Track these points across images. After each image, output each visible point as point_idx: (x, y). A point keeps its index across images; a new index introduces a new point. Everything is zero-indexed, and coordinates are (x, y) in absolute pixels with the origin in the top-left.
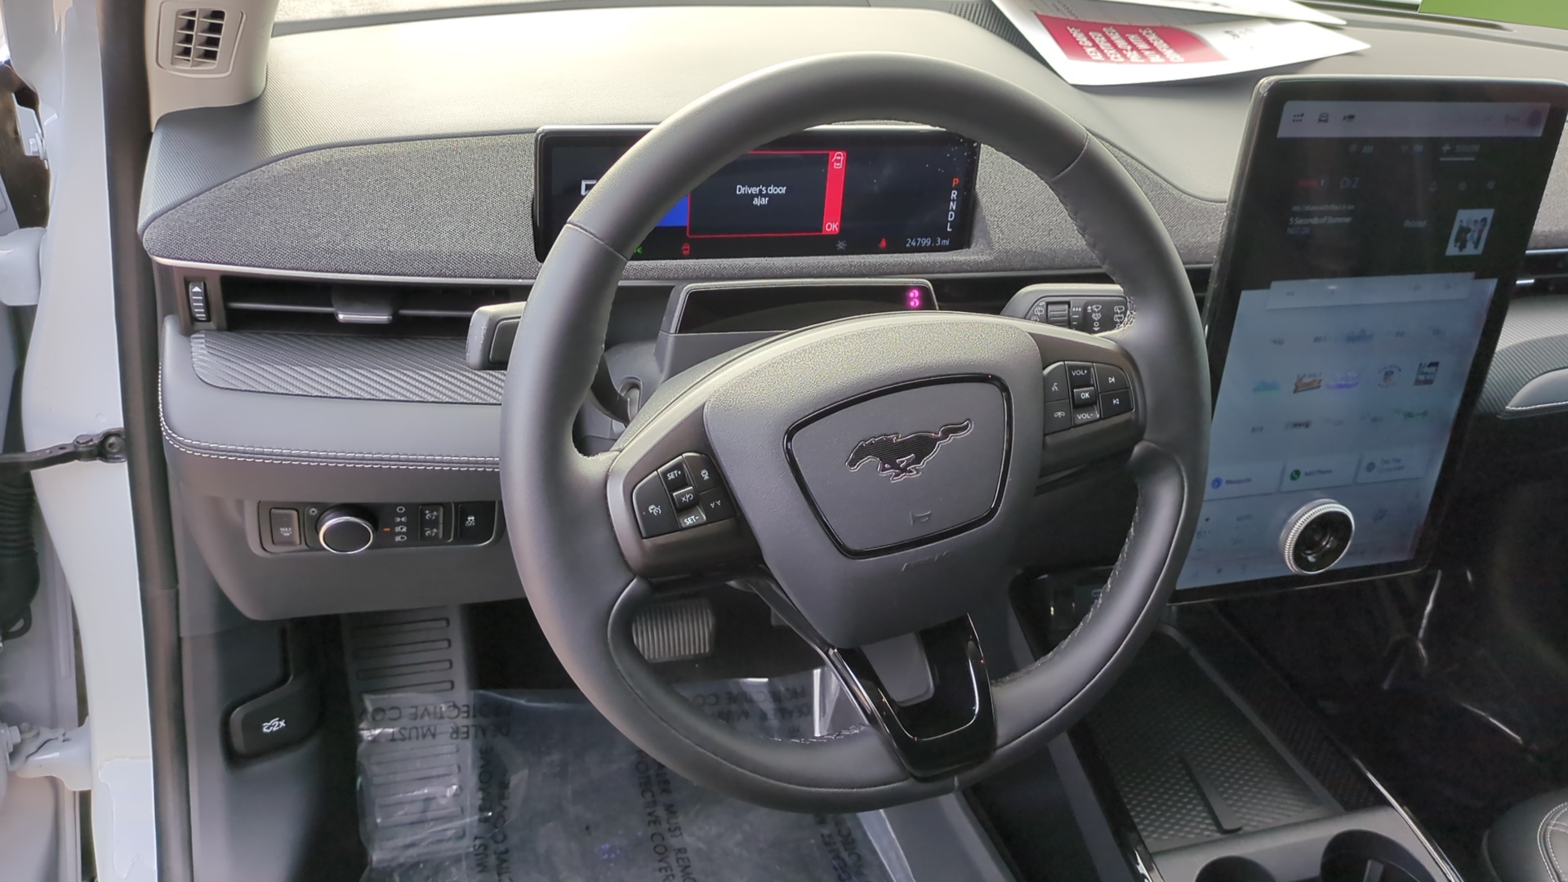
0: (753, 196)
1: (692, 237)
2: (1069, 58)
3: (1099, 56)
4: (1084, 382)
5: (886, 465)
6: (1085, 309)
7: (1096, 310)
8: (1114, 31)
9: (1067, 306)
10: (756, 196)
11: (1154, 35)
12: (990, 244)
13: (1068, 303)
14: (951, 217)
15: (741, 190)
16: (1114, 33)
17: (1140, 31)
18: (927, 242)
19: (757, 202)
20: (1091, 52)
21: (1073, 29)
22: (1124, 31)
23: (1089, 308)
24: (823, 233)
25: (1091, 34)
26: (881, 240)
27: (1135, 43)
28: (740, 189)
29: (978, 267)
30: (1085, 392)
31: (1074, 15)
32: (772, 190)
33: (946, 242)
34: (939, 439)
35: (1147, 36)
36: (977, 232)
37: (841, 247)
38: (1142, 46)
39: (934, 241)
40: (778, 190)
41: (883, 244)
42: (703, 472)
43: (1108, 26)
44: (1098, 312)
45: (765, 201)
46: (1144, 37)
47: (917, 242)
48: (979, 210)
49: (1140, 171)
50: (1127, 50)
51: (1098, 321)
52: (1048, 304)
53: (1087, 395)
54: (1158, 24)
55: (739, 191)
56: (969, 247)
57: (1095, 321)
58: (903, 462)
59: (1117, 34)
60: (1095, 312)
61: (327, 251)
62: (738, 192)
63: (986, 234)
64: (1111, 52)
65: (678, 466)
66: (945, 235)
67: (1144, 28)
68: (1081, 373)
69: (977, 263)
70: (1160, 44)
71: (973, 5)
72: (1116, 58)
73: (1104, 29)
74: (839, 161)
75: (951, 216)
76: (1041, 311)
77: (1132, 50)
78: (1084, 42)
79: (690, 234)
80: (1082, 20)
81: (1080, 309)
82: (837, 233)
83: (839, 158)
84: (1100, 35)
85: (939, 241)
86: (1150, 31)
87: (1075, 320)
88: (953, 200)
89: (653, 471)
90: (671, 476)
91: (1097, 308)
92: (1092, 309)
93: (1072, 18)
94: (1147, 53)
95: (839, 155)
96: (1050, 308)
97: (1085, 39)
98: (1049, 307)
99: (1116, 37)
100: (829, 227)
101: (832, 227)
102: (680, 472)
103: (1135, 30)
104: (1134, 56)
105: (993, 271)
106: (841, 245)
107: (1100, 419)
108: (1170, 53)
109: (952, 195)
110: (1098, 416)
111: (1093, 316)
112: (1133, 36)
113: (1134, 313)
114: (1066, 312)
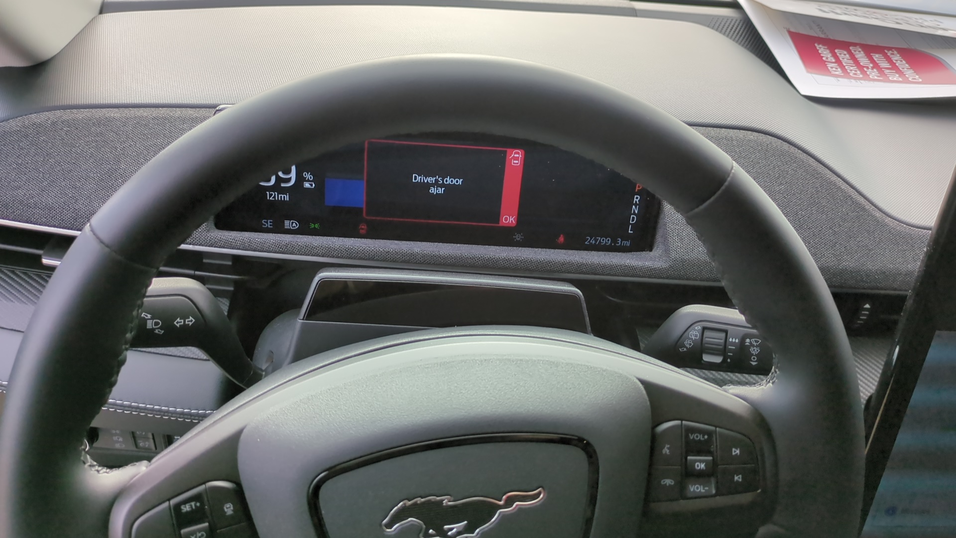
0: (428, 186)
1: (368, 218)
2: (808, 72)
3: (839, 72)
4: (701, 449)
5: (431, 531)
6: (743, 340)
7: (755, 344)
8: (860, 50)
9: (723, 335)
10: (433, 185)
11: (898, 55)
12: (667, 251)
13: (726, 332)
14: (633, 221)
15: (417, 178)
16: (860, 51)
17: (886, 51)
18: (607, 241)
19: (433, 190)
20: (832, 68)
21: (820, 46)
22: (869, 50)
23: (748, 340)
24: (500, 224)
25: (836, 51)
26: (560, 236)
27: (878, 62)
28: (415, 177)
29: (652, 273)
30: (701, 461)
31: (825, 33)
32: (449, 181)
33: (628, 244)
34: (500, 507)
35: (891, 56)
36: (659, 238)
37: (518, 239)
38: (884, 64)
39: (614, 241)
40: (454, 181)
41: (561, 239)
42: (228, 505)
43: (855, 45)
44: (757, 346)
45: (441, 191)
46: (889, 56)
47: (596, 241)
48: (662, 216)
49: (842, 191)
50: (868, 68)
51: (756, 355)
52: (704, 329)
53: (703, 466)
54: (905, 46)
55: (415, 179)
56: (651, 250)
57: (753, 355)
58: (451, 529)
59: (862, 52)
60: (753, 346)
61: (21, 202)
62: (414, 181)
63: (665, 239)
64: (852, 68)
65: (197, 498)
66: (626, 237)
67: (890, 49)
68: (700, 437)
69: (651, 269)
70: (902, 64)
71: (732, 20)
72: (855, 74)
73: (851, 48)
74: (517, 159)
75: (633, 219)
76: (696, 336)
77: (873, 68)
78: (827, 58)
79: (367, 214)
80: (832, 38)
81: (737, 341)
82: (514, 225)
83: (516, 155)
84: (845, 53)
85: (619, 242)
86: (895, 52)
87: (731, 351)
88: (636, 205)
89: (164, 502)
90: (186, 508)
91: (756, 342)
92: (751, 343)
93: (822, 36)
94: (887, 71)
95: (518, 153)
96: (707, 333)
97: (829, 55)
98: (705, 331)
99: (860, 55)
100: (506, 219)
101: (509, 219)
102: (198, 504)
103: (880, 50)
104: (874, 73)
105: (667, 278)
106: (518, 237)
107: (715, 495)
108: (909, 73)
109: (635, 200)
110: (714, 492)
111: (752, 349)
112: (877, 56)
113: (778, 372)
114: (722, 341)
